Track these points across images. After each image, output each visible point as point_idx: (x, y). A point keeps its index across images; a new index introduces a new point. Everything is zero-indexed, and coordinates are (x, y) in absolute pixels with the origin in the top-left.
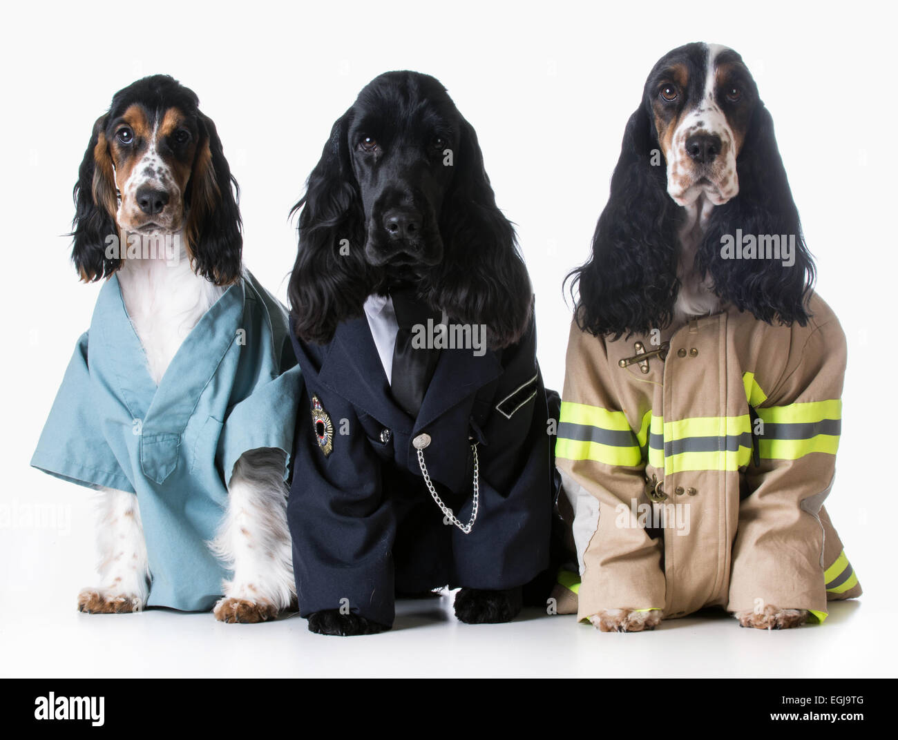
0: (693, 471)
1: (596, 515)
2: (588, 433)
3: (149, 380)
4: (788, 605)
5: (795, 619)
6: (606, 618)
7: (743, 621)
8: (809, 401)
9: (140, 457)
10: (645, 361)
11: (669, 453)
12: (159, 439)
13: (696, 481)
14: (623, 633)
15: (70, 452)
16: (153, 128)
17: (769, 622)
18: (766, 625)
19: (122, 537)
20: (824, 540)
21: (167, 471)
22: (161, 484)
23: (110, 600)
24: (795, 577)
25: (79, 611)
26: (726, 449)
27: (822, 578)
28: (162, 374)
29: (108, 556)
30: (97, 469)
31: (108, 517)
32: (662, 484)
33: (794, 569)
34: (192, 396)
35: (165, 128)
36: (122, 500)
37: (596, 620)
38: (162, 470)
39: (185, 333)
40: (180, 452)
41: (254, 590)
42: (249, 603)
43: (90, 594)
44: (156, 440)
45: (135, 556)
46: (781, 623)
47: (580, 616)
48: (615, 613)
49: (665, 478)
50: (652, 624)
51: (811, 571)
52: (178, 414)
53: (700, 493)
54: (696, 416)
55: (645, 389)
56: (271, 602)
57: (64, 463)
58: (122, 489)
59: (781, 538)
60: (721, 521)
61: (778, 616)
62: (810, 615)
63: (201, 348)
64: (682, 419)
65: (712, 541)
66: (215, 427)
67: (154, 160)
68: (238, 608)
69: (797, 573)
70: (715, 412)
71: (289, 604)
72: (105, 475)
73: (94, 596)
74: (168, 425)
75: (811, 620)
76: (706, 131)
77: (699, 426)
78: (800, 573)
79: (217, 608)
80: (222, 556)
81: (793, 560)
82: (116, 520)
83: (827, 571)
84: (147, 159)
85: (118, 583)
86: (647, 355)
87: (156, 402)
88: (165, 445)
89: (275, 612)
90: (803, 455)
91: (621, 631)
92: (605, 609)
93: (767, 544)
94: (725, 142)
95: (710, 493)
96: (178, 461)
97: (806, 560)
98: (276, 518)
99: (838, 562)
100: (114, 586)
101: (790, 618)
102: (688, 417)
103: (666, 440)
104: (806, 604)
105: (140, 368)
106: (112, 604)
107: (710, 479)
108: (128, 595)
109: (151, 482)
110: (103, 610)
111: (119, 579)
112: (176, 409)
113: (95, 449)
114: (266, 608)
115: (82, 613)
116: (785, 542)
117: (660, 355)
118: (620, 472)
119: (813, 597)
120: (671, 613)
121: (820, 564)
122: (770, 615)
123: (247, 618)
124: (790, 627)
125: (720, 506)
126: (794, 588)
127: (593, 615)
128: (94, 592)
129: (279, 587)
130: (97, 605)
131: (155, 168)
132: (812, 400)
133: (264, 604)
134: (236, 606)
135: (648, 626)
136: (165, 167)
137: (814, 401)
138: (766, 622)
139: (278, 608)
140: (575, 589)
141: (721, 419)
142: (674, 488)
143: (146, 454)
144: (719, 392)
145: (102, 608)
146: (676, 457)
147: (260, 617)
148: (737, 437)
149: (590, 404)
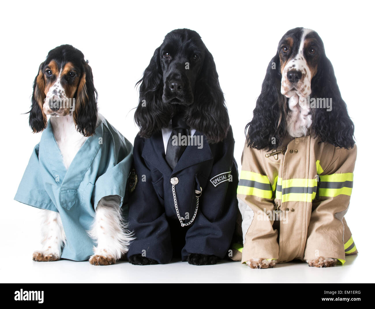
0: (293, 201)
1: (252, 218)
2: (253, 184)
3: (64, 167)
4: (329, 257)
5: (332, 263)
6: (253, 262)
7: (310, 264)
8: (340, 173)
9: (60, 199)
10: (276, 155)
11: (284, 193)
12: (68, 191)
13: (294, 206)
14: (260, 269)
15: (31, 195)
16: (60, 71)
17: (321, 264)
18: (319, 266)
19: (52, 230)
20: (344, 230)
21: (71, 205)
22: (69, 210)
23: (46, 256)
24: (332, 245)
25: (33, 261)
26: (307, 193)
27: (343, 246)
28: (69, 165)
29: (45, 237)
30: (43, 202)
31: (46, 221)
32: (280, 206)
33: (331, 242)
34: (82, 174)
35: (65, 71)
36: (52, 214)
37: (249, 263)
38: (70, 204)
39: (78, 149)
40: (77, 196)
41: (106, 251)
42: (104, 257)
43: (37, 253)
44: (67, 192)
45: (57, 238)
46: (326, 264)
47: (243, 261)
48: (257, 260)
49: (281, 204)
50: (272, 265)
51: (339, 243)
52: (76, 181)
53: (296, 211)
54: (296, 178)
55: (276, 167)
56: (113, 256)
57: (29, 199)
58: (53, 211)
59: (326, 229)
60: (304, 223)
61: (325, 261)
62: (338, 261)
63: (85, 154)
64: (290, 179)
65: (300, 231)
66: (91, 187)
67: (58, 86)
68: (99, 259)
69: (333, 243)
70: (304, 177)
71: (120, 257)
72: (46, 205)
73: (39, 254)
74: (72, 186)
75: (338, 263)
76: (295, 69)
77: (297, 182)
78: (334, 243)
79: (90, 259)
80: (92, 237)
81: (331, 238)
82: (49, 223)
83: (345, 244)
84: (55, 86)
85: (49, 249)
86: (278, 152)
87: (66, 177)
88: (71, 194)
89: (115, 261)
90: (337, 195)
91: (258, 268)
92: (253, 258)
93: (320, 231)
94: (304, 74)
95: (300, 210)
96: (76, 200)
97: (337, 238)
98: (115, 222)
99: (349, 241)
100: (48, 250)
101: (330, 262)
102: (292, 178)
103: (283, 188)
104: (336, 256)
105: (60, 162)
106: (47, 258)
107: (300, 205)
108: (54, 254)
109: (65, 209)
110: (43, 260)
111: (50, 247)
112: (75, 179)
113: (42, 194)
114: (111, 259)
115: (34, 261)
116: (328, 230)
117: (282, 152)
118: (265, 201)
119: (339, 253)
120: (280, 261)
121: (342, 241)
122: (321, 261)
123: (103, 263)
124: (329, 266)
125: (304, 217)
126: (331, 249)
127: (248, 261)
128: (39, 252)
129: (116, 250)
130: (40, 258)
131: (58, 90)
132: (342, 172)
133: (110, 257)
134: (98, 258)
135: (270, 266)
136: (62, 89)
137: (343, 173)
138: (320, 264)
139: (116, 259)
140: (241, 250)
141: (306, 180)
142: (285, 208)
143: (63, 198)
144: (306, 168)
145: (43, 259)
146: (286, 195)
147: (108, 263)
148: (313, 188)
149: (254, 172)
